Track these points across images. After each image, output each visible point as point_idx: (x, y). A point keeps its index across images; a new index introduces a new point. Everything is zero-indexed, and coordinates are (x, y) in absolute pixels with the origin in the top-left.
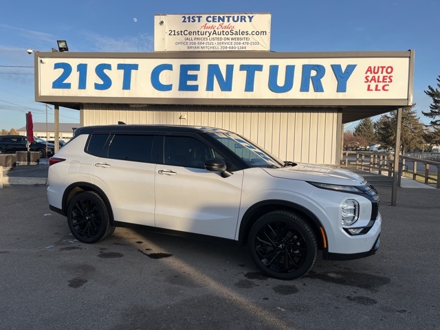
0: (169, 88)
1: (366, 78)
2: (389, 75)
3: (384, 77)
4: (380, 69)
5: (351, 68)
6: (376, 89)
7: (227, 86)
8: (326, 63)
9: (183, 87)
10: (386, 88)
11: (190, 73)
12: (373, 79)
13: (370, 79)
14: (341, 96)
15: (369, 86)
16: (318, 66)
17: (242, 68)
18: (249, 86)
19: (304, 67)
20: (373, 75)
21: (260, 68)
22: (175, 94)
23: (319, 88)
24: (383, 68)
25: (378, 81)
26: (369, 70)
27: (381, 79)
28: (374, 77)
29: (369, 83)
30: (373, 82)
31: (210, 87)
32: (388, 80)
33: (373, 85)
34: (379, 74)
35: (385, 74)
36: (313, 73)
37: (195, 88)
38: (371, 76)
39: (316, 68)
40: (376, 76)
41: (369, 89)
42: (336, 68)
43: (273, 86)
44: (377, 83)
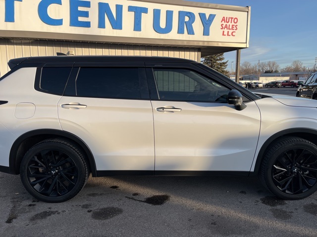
0: (59, 22)
1: (222, 25)
2: (235, 24)
3: (233, 25)
4: (230, 19)
5: (212, 17)
6: (228, 35)
7: (117, 24)
8: (196, 11)
9: (74, 22)
10: (234, 34)
11: (80, 9)
12: (226, 27)
13: (224, 26)
14: (206, 38)
15: (224, 32)
16: (190, 13)
17: (131, 9)
18: (137, 27)
19: (180, 12)
20: (226, 23)
21: (145, 10)
22: (66, 29)
23: (191, 32)
24: (232, 18)
25: (229, 29)
26: (223, 19)
27: (231, 27)
28: (226, 25)
29: (223, 30)
30: (226, 28)
31: (101, 25)
32: (235, 28)
33: (226, 31)
34: (230, 23)
35: (233, 23)
36: (187, 19)
37: (87, 25)
38: (225, 24)
39: (189, 14)
40: (228, 24)
41: (223, 35)
42: (202, 16)
43: (157, 27)
44: (228, 30)
